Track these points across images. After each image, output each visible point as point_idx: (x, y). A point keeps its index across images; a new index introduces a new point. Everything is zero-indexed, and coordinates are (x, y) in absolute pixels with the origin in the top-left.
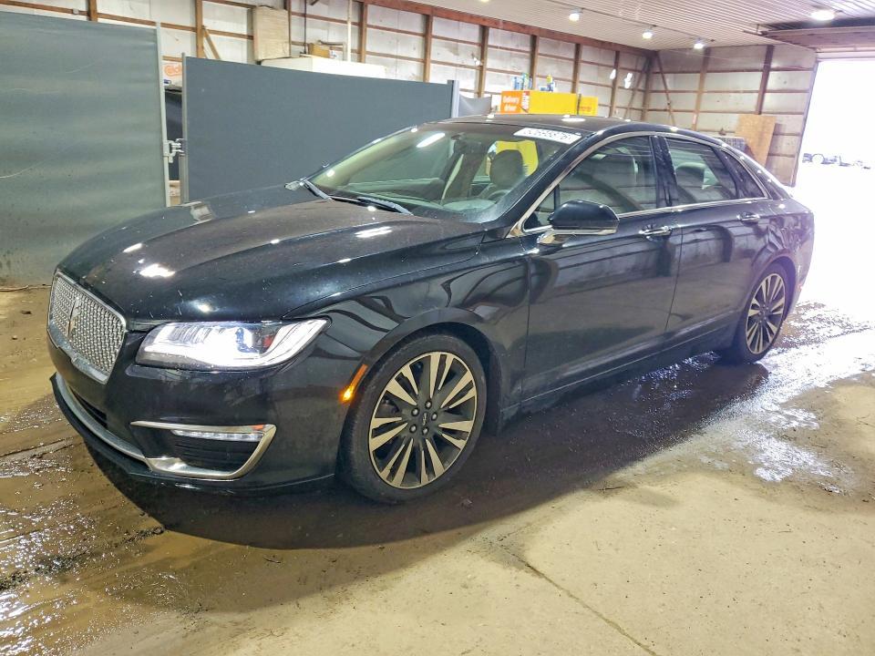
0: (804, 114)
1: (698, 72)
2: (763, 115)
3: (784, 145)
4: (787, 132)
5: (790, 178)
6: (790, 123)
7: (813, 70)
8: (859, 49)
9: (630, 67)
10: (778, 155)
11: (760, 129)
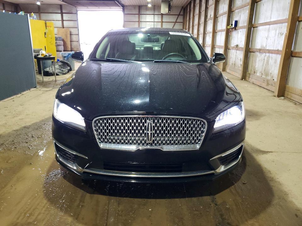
0: (77, 28)
1: (38, 13)
2: (65, 28)
3: (74, 38)
4: (73, 34)
5: (78, 48)
6: (74, 31)
7: (76, 13)
8: (88, 7)
9: (10, 10)
10: (73, 41)
11: (65, 33)
